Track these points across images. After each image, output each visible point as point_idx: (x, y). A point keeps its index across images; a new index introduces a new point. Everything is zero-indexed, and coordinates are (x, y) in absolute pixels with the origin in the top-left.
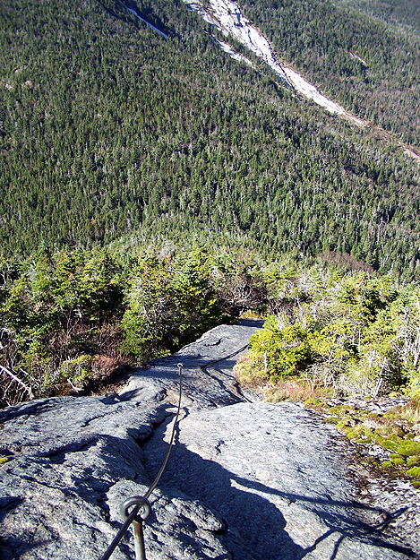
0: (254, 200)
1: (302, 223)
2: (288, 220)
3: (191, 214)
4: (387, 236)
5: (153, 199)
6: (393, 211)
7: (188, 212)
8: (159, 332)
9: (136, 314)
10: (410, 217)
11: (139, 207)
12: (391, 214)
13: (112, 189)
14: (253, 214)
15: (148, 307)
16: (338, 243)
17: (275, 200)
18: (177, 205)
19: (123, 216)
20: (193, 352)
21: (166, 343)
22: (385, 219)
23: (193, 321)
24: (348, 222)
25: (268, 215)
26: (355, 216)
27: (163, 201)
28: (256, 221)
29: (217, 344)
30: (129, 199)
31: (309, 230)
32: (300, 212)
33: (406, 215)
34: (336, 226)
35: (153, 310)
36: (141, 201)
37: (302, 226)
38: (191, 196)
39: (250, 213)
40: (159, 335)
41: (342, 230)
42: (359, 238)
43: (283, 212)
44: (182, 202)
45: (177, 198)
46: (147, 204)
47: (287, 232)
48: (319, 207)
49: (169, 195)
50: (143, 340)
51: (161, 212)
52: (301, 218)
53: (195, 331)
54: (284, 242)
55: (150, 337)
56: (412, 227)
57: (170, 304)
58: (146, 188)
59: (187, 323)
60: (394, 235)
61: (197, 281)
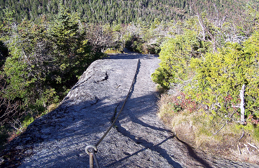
0: (84, 4)
1: (107, 12)
2: (101, 12)
3: (54, 13)
4: (147, 14)
5: (34, 8)
6: (148, 2)
7: (52, 12)
8: (42, 74)
9: (17, 59)
10: (155, 4)
11: (27, 13)
12: (147, 4)
13: (12, 5)
14: (84, 10)
15: (28, 52)
16: (125, 20)
17: (93, 2)
18: (46, 10)
19: (20, 18)
20: (87, 95)
21: (50, 83)
22: (145, 6)
23: (70, 60)
24: (129, 9)
25: (91, 10)
26: (131, 6)
27: (39, 8)
28: (86, 13)
29: (106, 78)
30: (21, 9)
31: (111, 15)
32: (106, 7)
33: (154, 3)
34: (123, 12)
35: (33, 54)
36: (27, 9)
37: (108, 13)
38: (52, 4)
39: (82, 10)
40: (42, 76)
41: (126, 13)
42: (134, 16)
43: (98, 8)
44: (48, 8)
45: (46, 6)
46: (31, 10)
47: (101, 17)
48: (114, 4)
49: (41, 5)
50: (27, 83)
51: (39, 14)
52: (107, 10)
53: (74, 68)
54: (100, 22)
55: (33, 80)
56: (157, 9)
57: (48, 48)
58: (29, 3)
59: (66, 62)
60: (150, 13)
61: (70, 25)
